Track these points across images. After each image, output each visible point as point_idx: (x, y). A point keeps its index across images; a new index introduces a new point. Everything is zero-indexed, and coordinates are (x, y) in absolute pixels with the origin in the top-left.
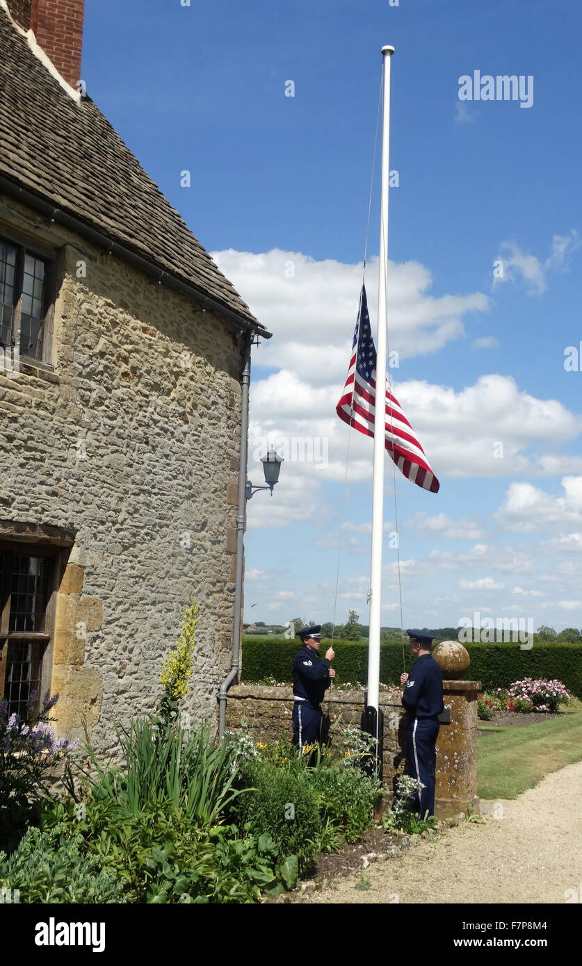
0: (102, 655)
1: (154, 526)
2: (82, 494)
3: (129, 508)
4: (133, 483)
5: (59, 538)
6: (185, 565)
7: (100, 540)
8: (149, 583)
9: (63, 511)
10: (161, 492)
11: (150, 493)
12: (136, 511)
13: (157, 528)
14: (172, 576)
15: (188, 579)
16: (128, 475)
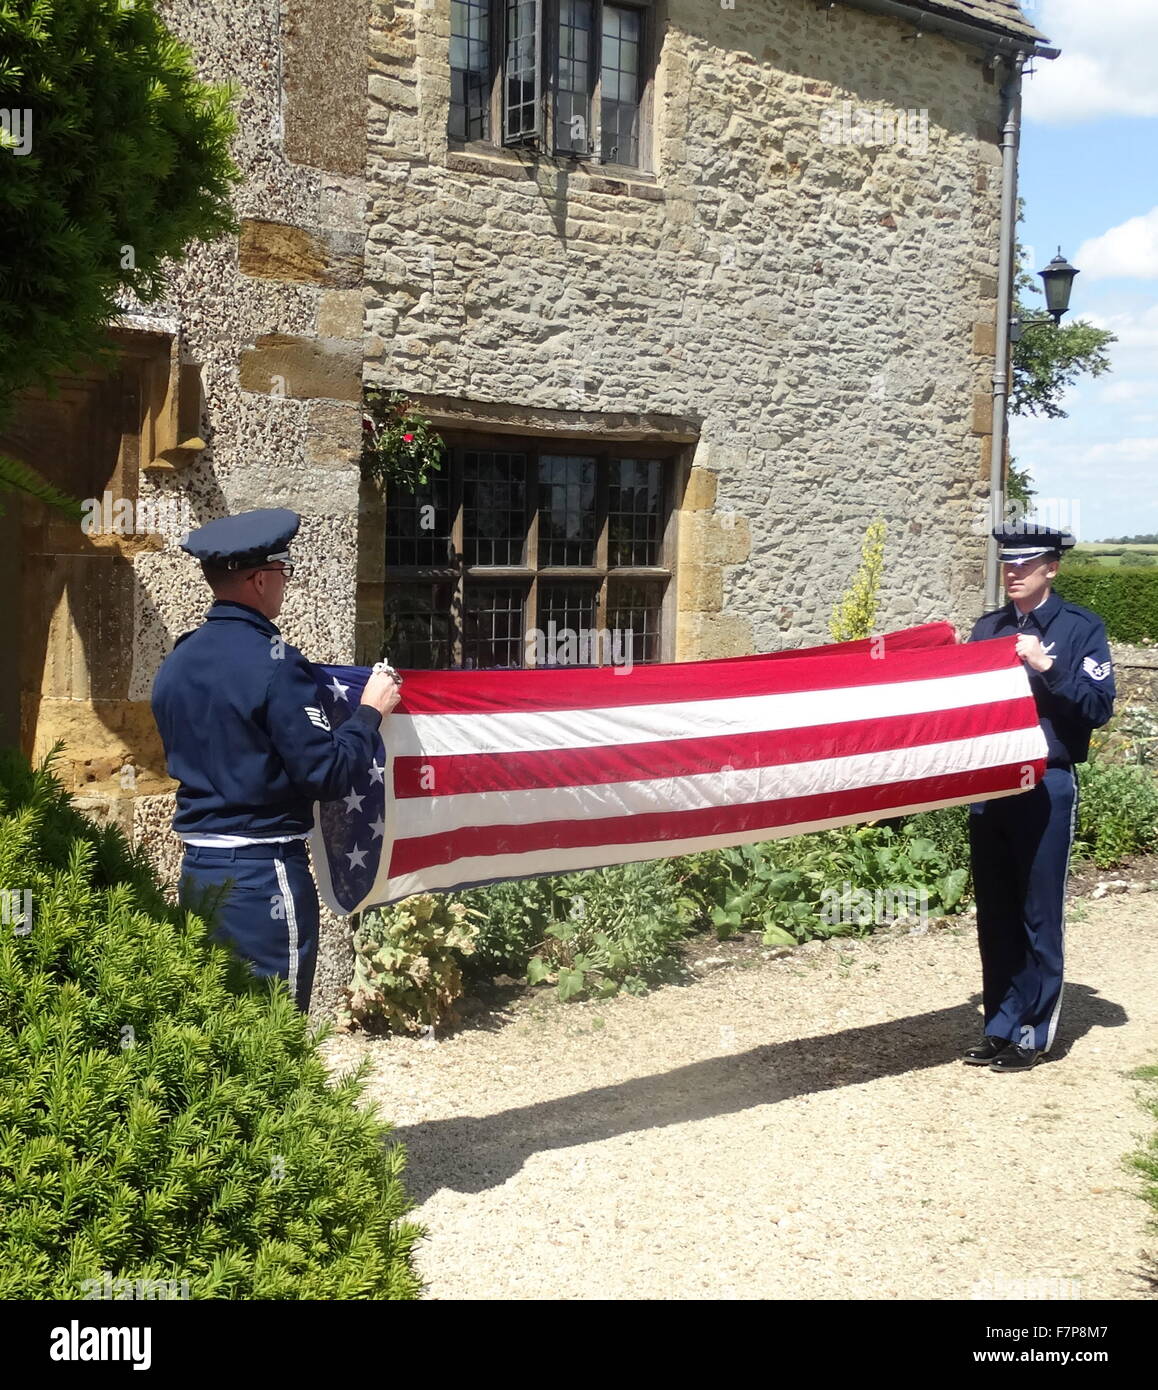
0: (751, 598)
1: (837, 400)
2: (709, 363)
3: (789, 377)
4: (796, 337)
5: (676, 431)
6: (894, 459)
7: (743, 430)
8: (829, 489)
9: (679, 391)
10: (847, 347)
11: (826, 351)
12: (803, 380)
13: (842, 404)
14: (871, 477)
15: (899, 479)
16: (786, 327)
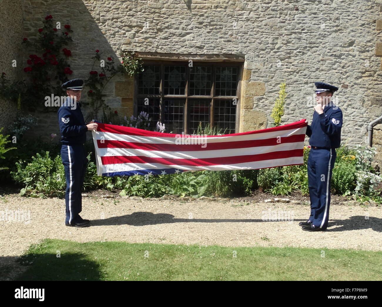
0: (266, 106)
1: (306, 47)
2: (247, 39)
3: (283, 42)
4: (286, 30)
5: (235, 58)
6: (334, 64)
7: (262, 57)
8: (301, 74)
9: (235, 47)
10: (309, 31)
11: (300, 33)
12: (289, 42)
13: (308, 49)
14: (322, 70)
15: (336, 71)
16: (281, 27)
